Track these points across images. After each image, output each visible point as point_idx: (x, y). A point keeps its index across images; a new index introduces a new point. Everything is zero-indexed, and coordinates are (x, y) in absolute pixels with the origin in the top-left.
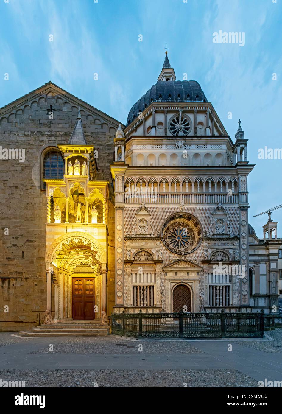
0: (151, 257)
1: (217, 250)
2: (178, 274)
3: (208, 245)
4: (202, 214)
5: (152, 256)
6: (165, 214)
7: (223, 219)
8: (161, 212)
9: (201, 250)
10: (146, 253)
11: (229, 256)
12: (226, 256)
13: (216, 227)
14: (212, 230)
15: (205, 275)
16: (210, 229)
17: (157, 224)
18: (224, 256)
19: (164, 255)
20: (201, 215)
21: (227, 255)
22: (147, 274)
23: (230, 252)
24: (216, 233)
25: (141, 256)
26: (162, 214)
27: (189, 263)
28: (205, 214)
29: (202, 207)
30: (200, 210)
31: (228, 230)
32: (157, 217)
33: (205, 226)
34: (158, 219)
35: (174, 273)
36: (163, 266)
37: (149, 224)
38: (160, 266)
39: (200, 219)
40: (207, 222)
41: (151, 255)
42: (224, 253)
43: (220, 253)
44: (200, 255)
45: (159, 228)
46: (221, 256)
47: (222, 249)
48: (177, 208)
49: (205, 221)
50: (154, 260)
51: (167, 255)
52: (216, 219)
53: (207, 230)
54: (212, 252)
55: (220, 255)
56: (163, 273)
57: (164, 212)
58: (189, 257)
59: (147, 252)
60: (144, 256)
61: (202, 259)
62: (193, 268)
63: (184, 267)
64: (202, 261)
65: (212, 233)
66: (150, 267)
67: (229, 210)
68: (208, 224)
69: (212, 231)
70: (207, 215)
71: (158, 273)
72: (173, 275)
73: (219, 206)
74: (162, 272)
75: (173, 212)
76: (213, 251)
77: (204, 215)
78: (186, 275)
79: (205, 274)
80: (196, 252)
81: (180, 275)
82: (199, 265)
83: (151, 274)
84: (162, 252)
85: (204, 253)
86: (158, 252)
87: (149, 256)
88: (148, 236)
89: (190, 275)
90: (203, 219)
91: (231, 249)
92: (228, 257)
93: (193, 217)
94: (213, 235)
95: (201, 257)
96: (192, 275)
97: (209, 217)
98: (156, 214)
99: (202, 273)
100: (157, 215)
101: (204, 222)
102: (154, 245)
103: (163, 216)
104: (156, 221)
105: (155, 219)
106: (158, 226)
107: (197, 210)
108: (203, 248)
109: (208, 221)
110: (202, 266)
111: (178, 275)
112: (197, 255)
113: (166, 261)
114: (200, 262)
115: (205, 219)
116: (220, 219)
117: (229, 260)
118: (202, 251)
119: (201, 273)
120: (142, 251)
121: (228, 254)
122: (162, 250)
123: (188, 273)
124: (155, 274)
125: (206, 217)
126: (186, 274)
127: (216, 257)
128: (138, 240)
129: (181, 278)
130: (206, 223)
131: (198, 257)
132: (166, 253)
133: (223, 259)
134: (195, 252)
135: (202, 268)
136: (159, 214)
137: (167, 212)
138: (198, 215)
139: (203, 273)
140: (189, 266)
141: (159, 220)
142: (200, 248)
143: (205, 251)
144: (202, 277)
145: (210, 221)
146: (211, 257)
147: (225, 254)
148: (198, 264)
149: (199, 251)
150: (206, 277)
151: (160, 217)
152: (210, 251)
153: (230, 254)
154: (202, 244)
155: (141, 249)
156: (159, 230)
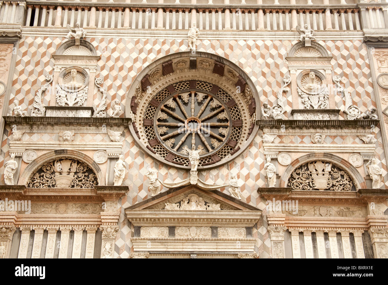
0: (91, 176)
1: (309, 156)
2: (181, 233)
3: (281, 142)
4: (254, 56)
5: (95, 174)
6: (143, 56)
7: (322, 71)
8: (132, 51)
9: (256, 156)
10: (75, 166)
11: (352, 174)
12: (342, 176)
13: (299, 91)
14: (290, 99)
15: (274, 238)
16: (280, 96)
17: (118, 83)
18: (338, 175)
19: (134, 172)
20: (251, 60)
21: (346, 172)
22: (72, 232)
23: (355, 165)
24: (301, 107)
25: (57, 174)
26: (134, 55)
27: (215, 196)
28: (263, 56)
29: (254, 41)
30: (249, 48)
31: (338, 99)
32: (120, 64)
33: (267, 89)
34: (121, 69)
35: (166, 231)
36: (127, 205)
37: (92, 84)
38: (119, 206)
39: (251, 70)
40: (271, 79)
41: (90, 171)
42: (334, 166)
43: (319, 166)
44: (255, 172)
45: (121, 92)
46: (327, 176)
47: (326, 155)
48: (179, 41)
49: (264, 74)
50: (99, 185)
51: (144, 171)
52: (300, 71)
53: (272, 99)
54: (293, 164)
55: (320, 172)
56: (126, 230)
57: (141, 51)
58: (217, 176)
59: (78, 162)
60: (69, 173)
61: (261, 183)
62: (228, 214)
63: (199, 208)
64: (260, 190)
65: (289, 109)
66: (83, 208)
67: (338, 48)
68: (274, 84)
69: (290, 104)
70: (270, 61)
71: (107, 229)
72: (161, 237)
73: (304, 38)
74: (124, 224)
75: (168, 51)
76: (297, 161)
77: (260, 60)
78: (209, 237)
79: (273, 234)
80: (239, 161)
81: (186, 238)
82: (251, 204)
83: (85, 232)
84: (129, 160)
85: (266, 165)
86: (113, 162)
87: (84, 173)
88: (86, 114)
89: (221, 237)
90: (257, 70)
91: (356, 155)
92: (351, 179)
93: (228, 64)
94: (293, 112)
95: (258, 177)
96: (230, 238)
97: (277, 66)
98: (116, 55)
99: (262, 230)
100: (117, 59)
101: (262, 79)
102: (103, 140)
103: (136, 60)
104: (114, 73)
105: (112, 68)
106: (120, 87)
107: (241, 48)
108: (261, 150)
109: (273, 75)
110: (261, 205)
111: (177, 237)
112: (245, 172)
113: (141, 188)
114: (255, 195)
115: (266, 70)
116: (311, 70)
117: (354, 187)
118: (259, 161)
119: (260, 230)
120: (61, 160)
121: (347, 169)
122: (127, 155)
123: (214, 230)
124: (98, 232)
125: (268, 65)
126: (206, 233)
127: (308, 178)
128: (49, 127)
129: (188, 248)
130: (268, 81)
131: (247, 177)
132: (142, 165)
133: (333, 186)
134: (237, 161)
135: (259, 213)
136: (125, 55)
137: (150, 52)
138: (243, 61)
139: (268, 231)
140: (217, 207)
141: (124, 73)
142: (254, 150)
143: (269, 159)
144: (264, 245)
145: (282, 74)
146: (292, 178)
147: (340, 169)
148: (249, 199)
149: (249, 160)
150: (280, 242)
151: (128, 64)
152: (286, 159)
153: (355, 169)
154: (258, 140)
155: (56, 152)
156: (123, 97)
